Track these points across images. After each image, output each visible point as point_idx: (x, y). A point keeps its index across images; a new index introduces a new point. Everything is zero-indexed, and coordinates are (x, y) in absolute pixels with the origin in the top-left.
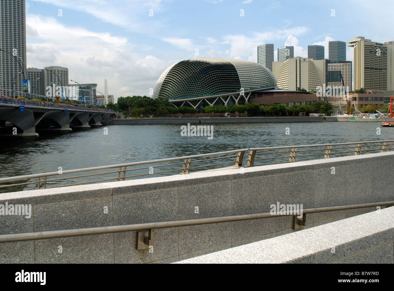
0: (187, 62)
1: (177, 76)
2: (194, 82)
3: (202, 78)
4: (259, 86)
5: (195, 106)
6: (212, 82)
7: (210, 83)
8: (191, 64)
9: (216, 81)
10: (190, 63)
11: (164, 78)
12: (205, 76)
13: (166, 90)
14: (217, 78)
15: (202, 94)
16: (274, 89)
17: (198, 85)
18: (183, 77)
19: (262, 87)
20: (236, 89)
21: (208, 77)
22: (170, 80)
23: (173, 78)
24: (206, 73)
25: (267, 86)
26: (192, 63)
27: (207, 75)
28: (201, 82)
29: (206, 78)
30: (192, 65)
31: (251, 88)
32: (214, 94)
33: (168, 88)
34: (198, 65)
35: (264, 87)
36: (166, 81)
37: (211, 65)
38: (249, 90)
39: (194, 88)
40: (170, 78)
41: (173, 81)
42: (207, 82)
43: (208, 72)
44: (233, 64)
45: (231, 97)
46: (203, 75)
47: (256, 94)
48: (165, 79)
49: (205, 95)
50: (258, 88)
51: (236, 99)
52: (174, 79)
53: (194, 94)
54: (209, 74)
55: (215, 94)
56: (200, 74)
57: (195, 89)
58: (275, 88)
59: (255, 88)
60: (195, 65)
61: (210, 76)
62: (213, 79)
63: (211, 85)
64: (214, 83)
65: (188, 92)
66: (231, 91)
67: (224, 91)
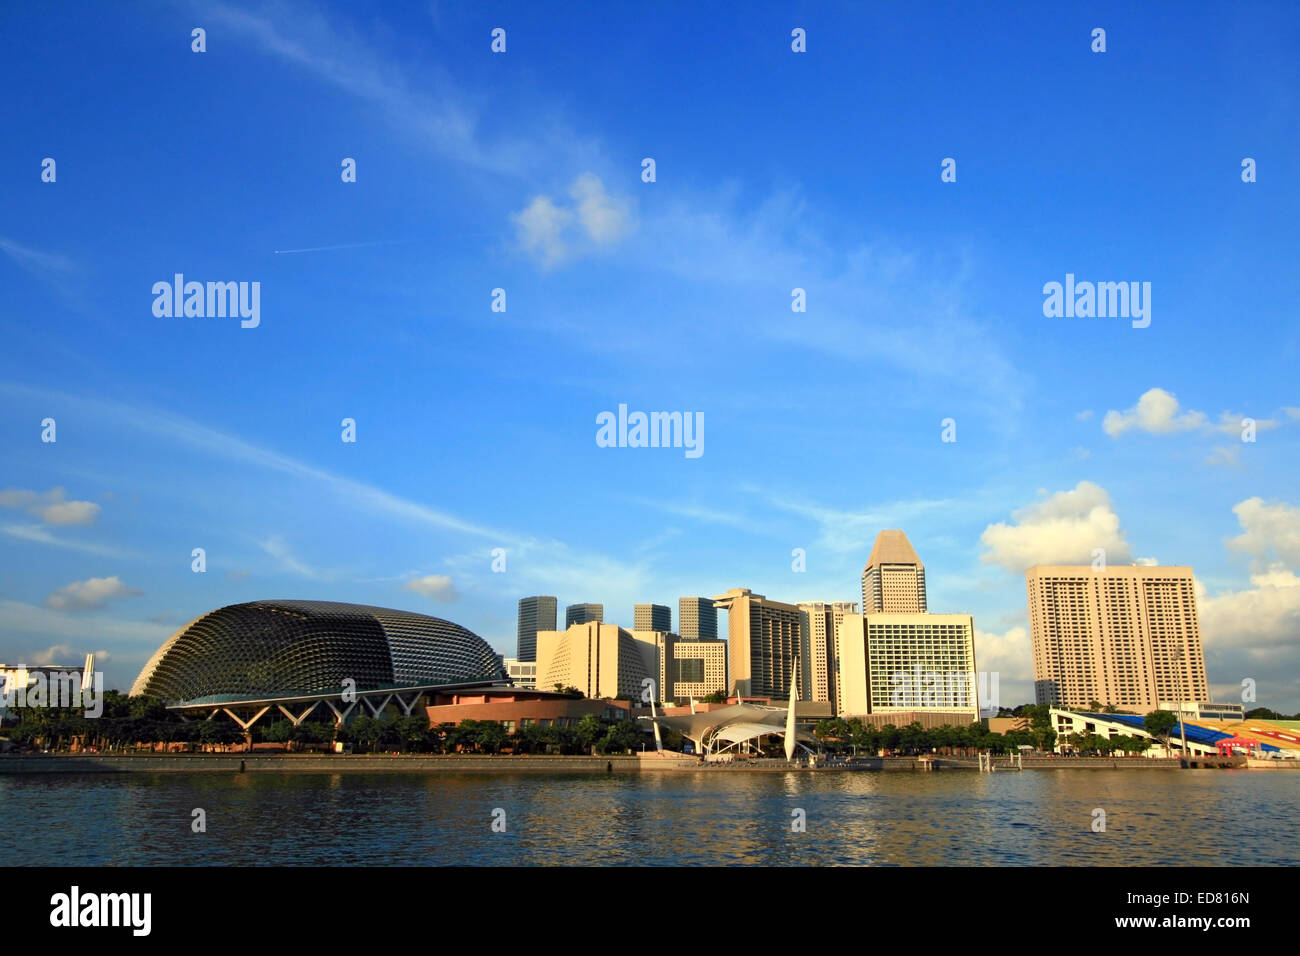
5: (246, 722)
6: (304, 661)
7: (298, 664)
10: (250, 611)
13: (168, 677)
15: (272, 692)
16: (490, 685)
19: (454, 680)
20: (376, 680)
24: (292, 636)
25: (472, 678)
26: (258, 611)
28: (271, 659)
29: (289, 650)
31: (423, 682)
33: (175, 673)
34: (272, 616)
35: (462, 680)
38: (418, 685)
45: (362, 702)
46: (280, 641)
47: (437, 696)
51: (377, 708)
53: (247, 690)
56: (273, 640)
59: (436, 682)
60: (264, 616)
63: (299, 669)
65: (229, 685)
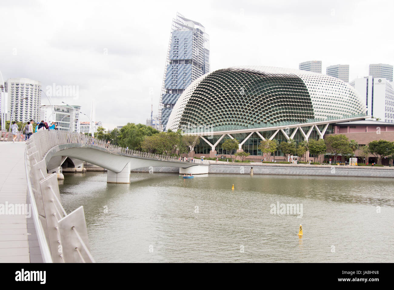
0: (227, 72)
1: (211, 93)
2: (239, 104)
3: (253, 98)
4: (341, 114)
5: (240, 143)
6: (269, 105)
7: (266, 106)
8: (234, 75)
9: (275, 103)
10: (232, 73)
11: (190, 96)
12: (258, 94)
13: (193, 114)
14: (277, 98)
15: (253, 124)
16: (364, 119)
17: (246, 109)
18: (222, 94)
19: (345, 116)
21: (263, 96)
22: (199, 99)
23: (205, 96)
24: (260, 89)
25: (353, 115)
26: (237, 73)
27: (261, 92)
28: (251, 104)
29: (260, 97)
30: (236, 76)
31: (329, 118)
32: (272, 123)
34: (246, 76)
35: (348, 116)
36: (192, 100)
37: (267, 78)
38: (326, 120)
39: (239, 113)
40: (201, 96)
41: (205, 100)
42: (261, 104)
43: (263, 88)
44: (300, 77)
45: (299, 130)
46: (254, 92)
47: (336, 127)
48: (192, 97)
49: (258, 125)
50: (339, 117)
51: (306, 134)
52: (207, 97)
53: (240, 123)
54: (264, 91)
55: (274, 124)
56: (250, 91)
57: (241, 114)
58: (366, 119)
59: (335, 118)
60: (241, 76)
61: (266, 94)
62: (271, 100)
63: (267, 110)
64: (273, 107)
65: (229, 120)
66: (298, 120)
67: (288, 120)
